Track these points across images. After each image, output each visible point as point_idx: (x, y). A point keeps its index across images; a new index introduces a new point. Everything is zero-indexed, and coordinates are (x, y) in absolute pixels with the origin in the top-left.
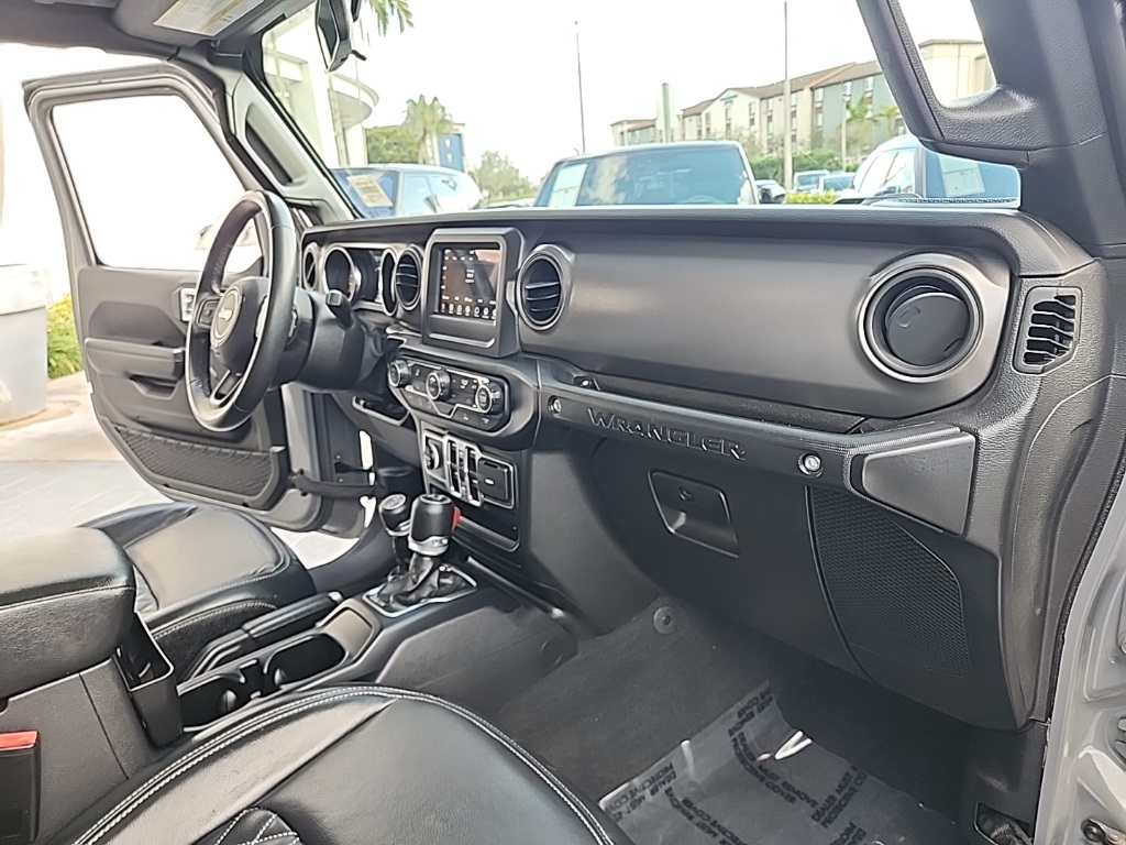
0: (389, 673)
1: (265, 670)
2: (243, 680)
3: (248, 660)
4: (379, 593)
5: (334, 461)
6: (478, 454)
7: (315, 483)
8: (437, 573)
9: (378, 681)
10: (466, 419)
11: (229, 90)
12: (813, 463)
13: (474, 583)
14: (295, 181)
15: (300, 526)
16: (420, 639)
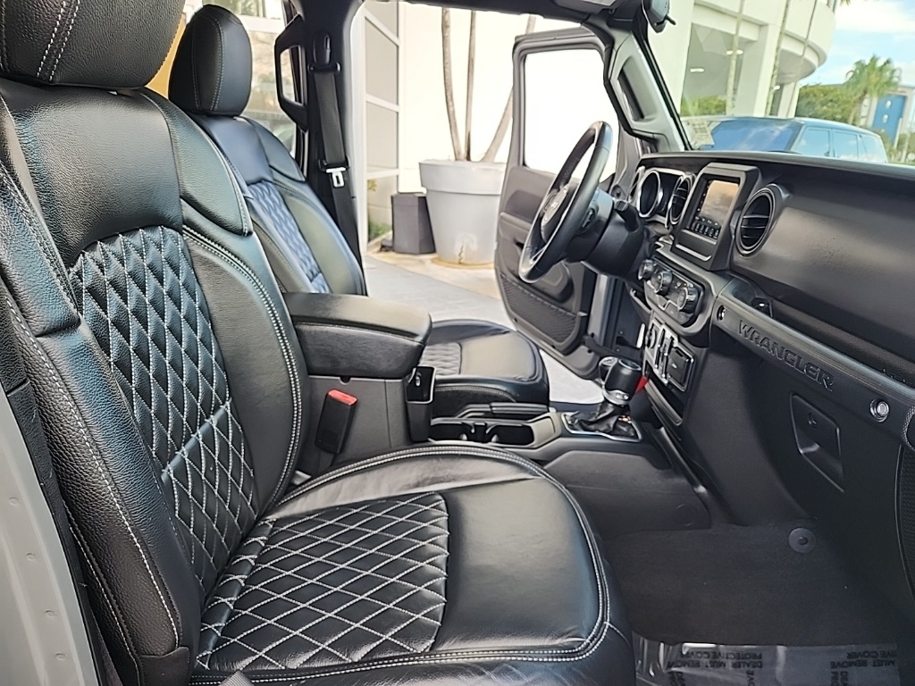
0: (554, 466)
1: (487, 431)
2: (473, 431)
3: (481, 423)
4: (572, 416)
5: (617, 335)
6: (676, 344)
7: (598, 346)
8: (615, 418)
9: (546, 467)
10: (672, 312)
11: (616, 46)
12: (883, 409)
13: (640, 436)
14: (646, 118)
15: (581, 374)
16: (582, 455)
